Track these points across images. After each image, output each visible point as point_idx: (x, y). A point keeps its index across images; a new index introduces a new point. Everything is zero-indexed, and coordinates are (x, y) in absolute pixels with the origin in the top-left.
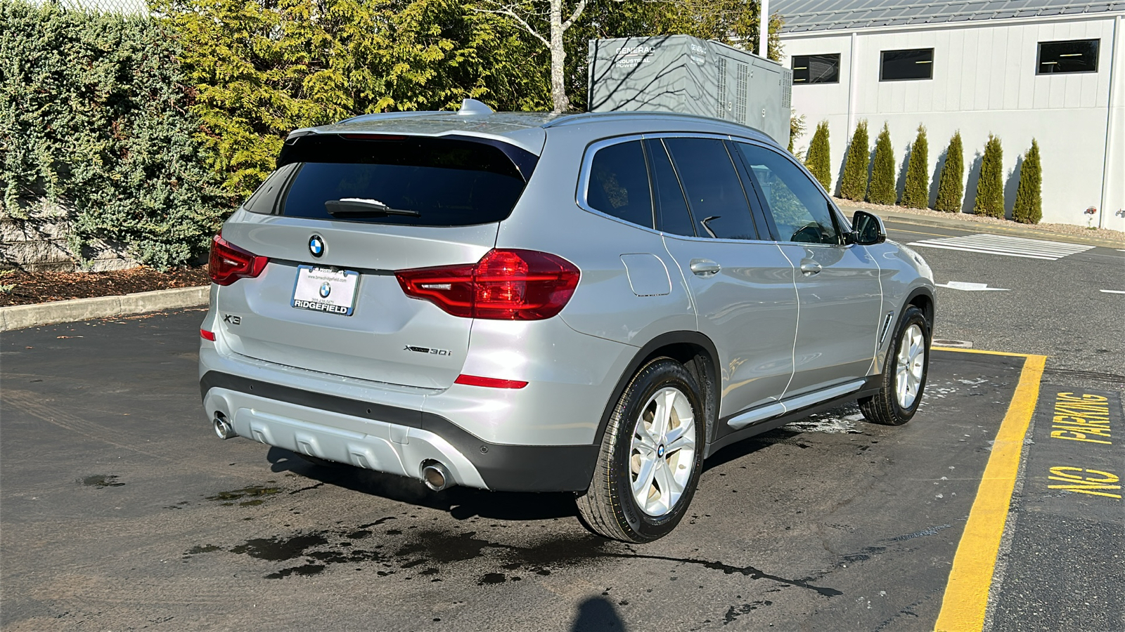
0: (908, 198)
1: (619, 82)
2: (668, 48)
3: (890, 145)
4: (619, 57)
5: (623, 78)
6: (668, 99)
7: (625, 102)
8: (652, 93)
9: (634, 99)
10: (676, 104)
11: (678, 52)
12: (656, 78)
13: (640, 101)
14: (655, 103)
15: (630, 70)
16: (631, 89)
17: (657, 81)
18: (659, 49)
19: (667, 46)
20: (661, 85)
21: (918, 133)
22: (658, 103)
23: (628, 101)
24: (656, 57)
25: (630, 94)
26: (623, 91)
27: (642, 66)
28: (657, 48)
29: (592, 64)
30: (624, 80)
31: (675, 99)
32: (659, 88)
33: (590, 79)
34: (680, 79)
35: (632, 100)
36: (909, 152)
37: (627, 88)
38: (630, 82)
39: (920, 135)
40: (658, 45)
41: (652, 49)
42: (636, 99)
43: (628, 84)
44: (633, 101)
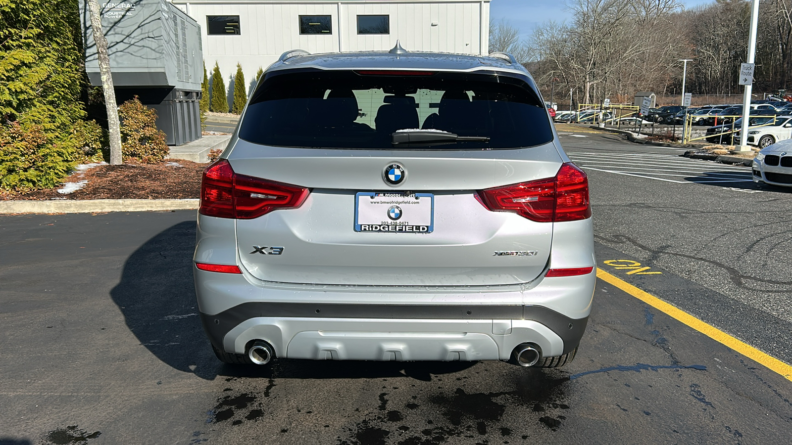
0: (236, 108)
1: (108, 28)
2: (146, 6)
3: (221, 75)
4: (106, 10)
5: (111, 25)
6: (150, 42)
7: (115, 43)
8: (137, 38)
9: (122, 41)
10: (157, 46)
11: (154, 9)
12: (139, 27)
13: (128, 43)
14: (140, 45)
15: (117, 20)
16: (119, 34)
17: (139, 29)
18: (139, 6)
19: (145, 4)
20: (143, 32)
21: (237, 68)
22: (142, 45)
23: (117, 43)
24: (136, 12)
25: (118, 38)
26: (113, 36)
27: (126, 18)
28: (136, 5)
29: (83, 14)
30: (112, 27)
31: (155, 42)
32: (141, 34)
33: (82, 26)
34: (158, 28)
35: (120, 42)
36: (232, 80)
37: (116, 34)
38: (117, 29)
39: (239, 69)
40: (138, 3)
41: (133, 6)
42: (124, 41)
43: (116, 31)
44: (122, 43)
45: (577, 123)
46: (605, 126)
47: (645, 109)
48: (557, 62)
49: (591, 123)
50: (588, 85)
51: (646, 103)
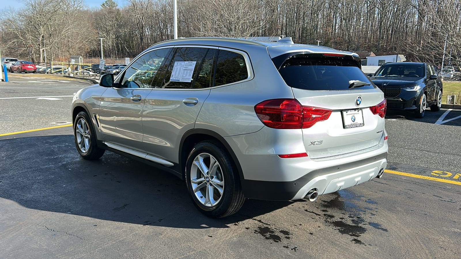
45: (52, 73)
46: (73, 76)
47: (102, 66)
48: (18, 34)
49: (61, 74)
50: (41, 50)
51: (102, 62)
